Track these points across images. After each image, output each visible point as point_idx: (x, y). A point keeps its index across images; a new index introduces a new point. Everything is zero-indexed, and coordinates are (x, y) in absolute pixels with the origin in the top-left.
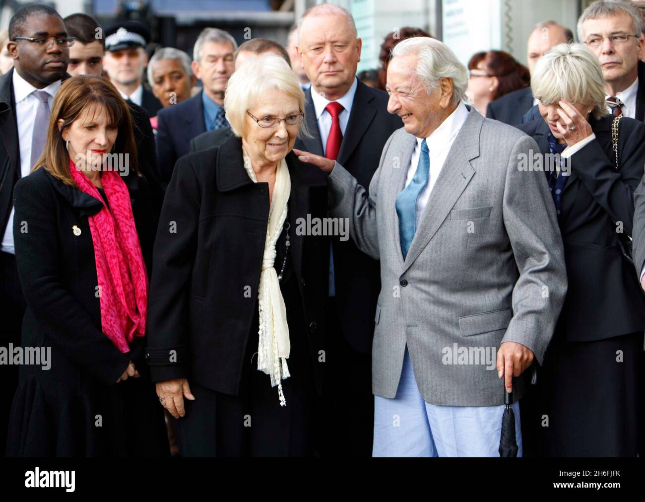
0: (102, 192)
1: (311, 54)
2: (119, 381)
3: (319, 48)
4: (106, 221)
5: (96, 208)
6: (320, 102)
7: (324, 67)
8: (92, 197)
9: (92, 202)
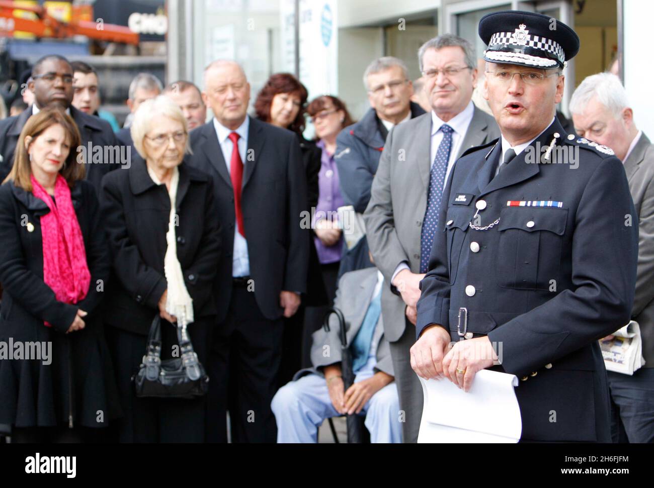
0: (53, 199)
1: (216, 95)
2: (67, 332)
3: (223, 89)
4: (52, 220)
5: (46, 210)
6: (222, 133)
7: (228, 104)
8: (44, 202)
9: (42, 206)
